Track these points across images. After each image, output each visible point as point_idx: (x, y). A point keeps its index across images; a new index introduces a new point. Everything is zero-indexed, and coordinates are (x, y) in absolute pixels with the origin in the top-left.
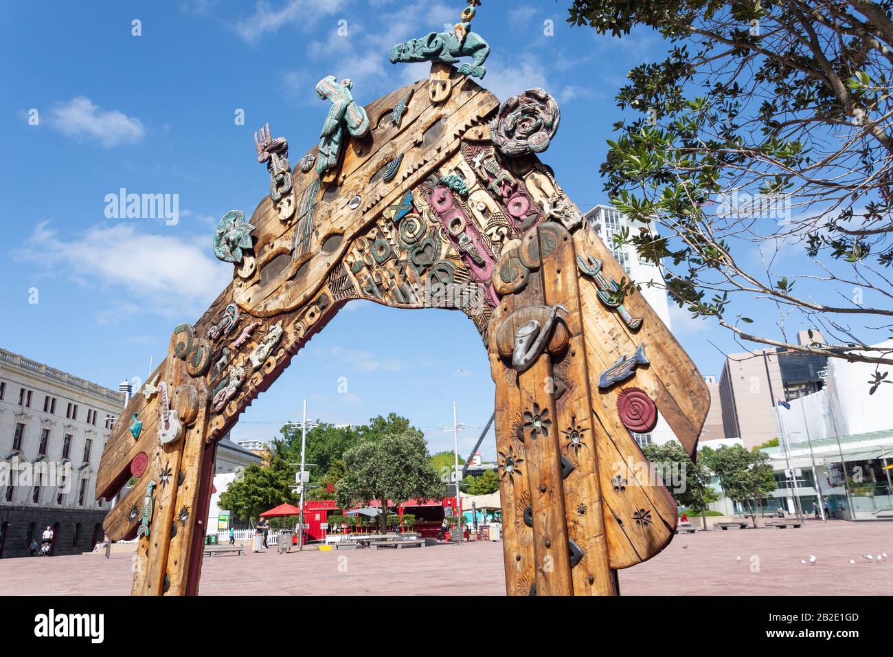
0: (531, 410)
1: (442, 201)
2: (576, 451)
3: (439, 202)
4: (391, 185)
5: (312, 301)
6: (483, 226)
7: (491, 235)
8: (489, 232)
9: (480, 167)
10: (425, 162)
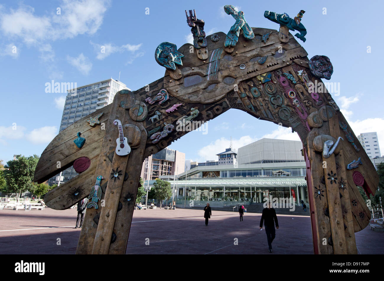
0: (330, 173)
1: (284, 82)
2: (343, 190)
3: (283, 82)
4: (262, 67)
5: (218, 103)
6: (302, 98)
7: (305, 103)
8: (304, 101)
9: (301, 76)
10: (278, 64)
